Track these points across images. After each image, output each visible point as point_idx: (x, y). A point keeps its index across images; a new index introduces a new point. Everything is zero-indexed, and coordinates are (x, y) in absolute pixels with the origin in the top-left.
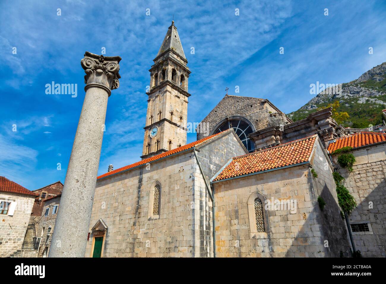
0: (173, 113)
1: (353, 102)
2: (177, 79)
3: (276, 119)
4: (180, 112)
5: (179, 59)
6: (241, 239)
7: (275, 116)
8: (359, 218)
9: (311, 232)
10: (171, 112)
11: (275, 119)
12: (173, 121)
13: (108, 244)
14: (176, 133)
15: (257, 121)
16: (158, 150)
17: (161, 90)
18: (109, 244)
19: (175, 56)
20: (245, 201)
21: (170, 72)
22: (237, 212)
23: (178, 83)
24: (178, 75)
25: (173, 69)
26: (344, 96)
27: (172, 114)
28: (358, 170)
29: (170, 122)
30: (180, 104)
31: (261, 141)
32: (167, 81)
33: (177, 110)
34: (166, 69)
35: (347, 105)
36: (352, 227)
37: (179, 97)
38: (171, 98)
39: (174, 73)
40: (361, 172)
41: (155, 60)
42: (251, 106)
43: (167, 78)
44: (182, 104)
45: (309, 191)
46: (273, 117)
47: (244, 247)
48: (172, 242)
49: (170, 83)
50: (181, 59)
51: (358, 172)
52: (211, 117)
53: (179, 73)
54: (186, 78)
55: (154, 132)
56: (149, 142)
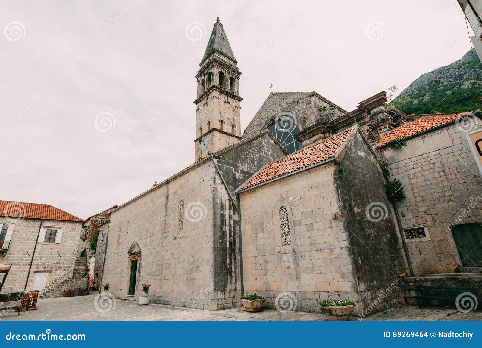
0: (224, 122)
2: (226, 83)
3: (326, 113)
4: (232, 119)
5: (226, 60)
6: (266, 254)
7: (324, 110)
8: (413, 221)
9: (337, 242)
10: (220, 120)
11: (324, 114)
12: (224, 130)
13: (141, 267)
14: (229, 143)
15: (304, 118)
17: (208, 97)
18: (143, 267)
19: (222, 57)
20: (270, 210)
21: (216, 76)
22: (262, 224)
23: (228, 87)
24: (227, 77)
25: (219, 72)
26: (444, 81)
27: (222, 122)
28: (412, 163)
29: (221, 132)
30: (231, 110)
31: (308, 141)
32: (214, 86)
33: (228, 117)
34: (212, 73)
35: (448, 92)
36: (406, 233)
37: (229, 103)
38: (219, 105)
39: (221, 76)
40: (415, 166)
41: (200, 65)
42: (298, 102)
43: (214, 83)
44: (234, 110)
45: (336, 193)
46: (322, 112)
47: (270, 264)
48: (194, 262)
49: (217, 88)
50: (230, 59)
51: (412, 167)
52: (256, 120)
53: (227, 76)
54: (236, 80)
55: (204, 145)
56: (200, 155)
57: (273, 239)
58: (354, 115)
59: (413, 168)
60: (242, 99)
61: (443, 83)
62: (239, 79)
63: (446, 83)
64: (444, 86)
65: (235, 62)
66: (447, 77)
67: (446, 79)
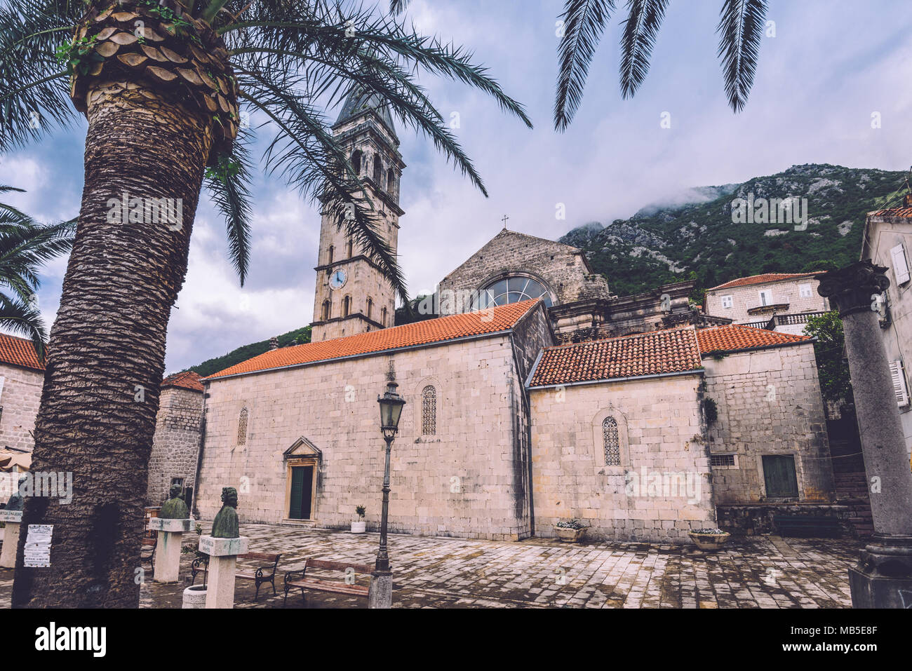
1: (623, 253)
2: (382, 178)
3: (595, 285)
5: (385, 134)
6: (578, 474)
7: (593, 280)
8: (723, 447)
13: (326, 478)
14: (379, 285)
15: (561, 285)
16: (349, 314)
18: (329, 478)
19: (379, 126)
20: (588, 419)
21: (370, 160)
22: (573, 436)
23: (384, 185)
24: (384, 168)
25: (375, 154)
28: (733, 382)
29: (371, 264)
30: (387, 227)
31: (568, 321)
32: (366, 179)
34: (362, 152)
35: (613, 257)
37: (385, 215)
39: (377, 163)
40: (736, 385)
42: (552, 258)
43: (366, 173)
44: (390, 230)
46: (590, 282)
47: (584, 486)
48: (469, 478)
49: (371, 184)
50: (389, 134)
51: (731, 385)
52: (471, 266)
53: (386, 166)
54: (396, 176)
55: (338, 280)
56: (328, 297)
57: (592, 457)
58: (643, 299)
59: (733, 387)
60: (403, 213)
61: (610, 241)
62: (400, 175)
63: (613, 243)
64: (611, 246)
65: (397, 142)
66: (617, 234)
67: (614, 237)
